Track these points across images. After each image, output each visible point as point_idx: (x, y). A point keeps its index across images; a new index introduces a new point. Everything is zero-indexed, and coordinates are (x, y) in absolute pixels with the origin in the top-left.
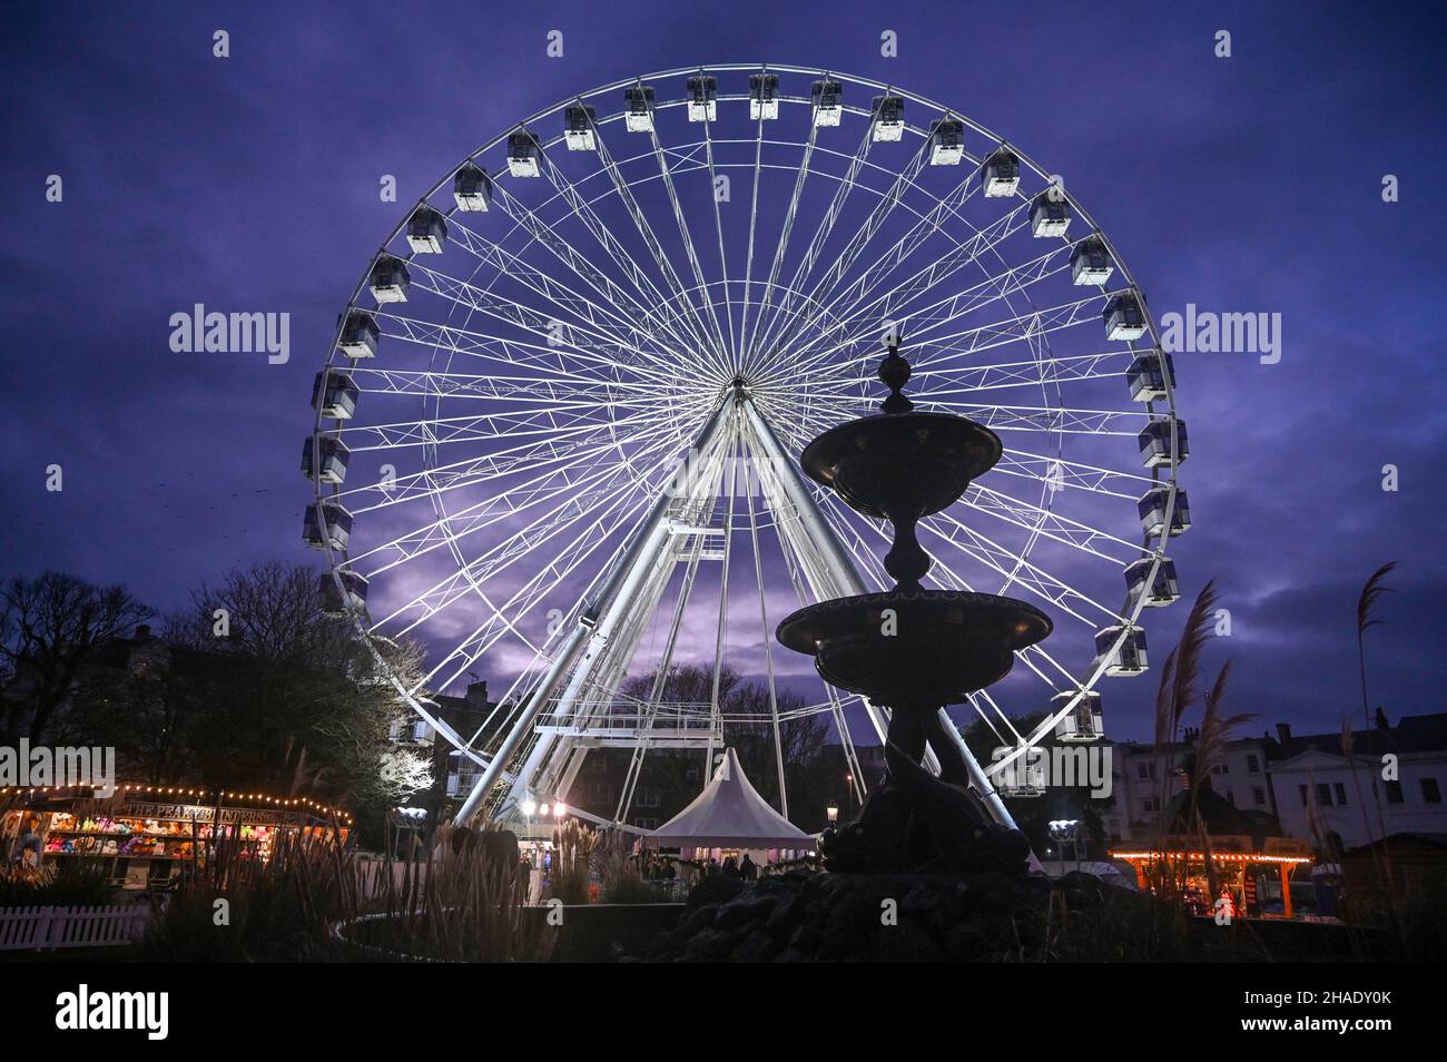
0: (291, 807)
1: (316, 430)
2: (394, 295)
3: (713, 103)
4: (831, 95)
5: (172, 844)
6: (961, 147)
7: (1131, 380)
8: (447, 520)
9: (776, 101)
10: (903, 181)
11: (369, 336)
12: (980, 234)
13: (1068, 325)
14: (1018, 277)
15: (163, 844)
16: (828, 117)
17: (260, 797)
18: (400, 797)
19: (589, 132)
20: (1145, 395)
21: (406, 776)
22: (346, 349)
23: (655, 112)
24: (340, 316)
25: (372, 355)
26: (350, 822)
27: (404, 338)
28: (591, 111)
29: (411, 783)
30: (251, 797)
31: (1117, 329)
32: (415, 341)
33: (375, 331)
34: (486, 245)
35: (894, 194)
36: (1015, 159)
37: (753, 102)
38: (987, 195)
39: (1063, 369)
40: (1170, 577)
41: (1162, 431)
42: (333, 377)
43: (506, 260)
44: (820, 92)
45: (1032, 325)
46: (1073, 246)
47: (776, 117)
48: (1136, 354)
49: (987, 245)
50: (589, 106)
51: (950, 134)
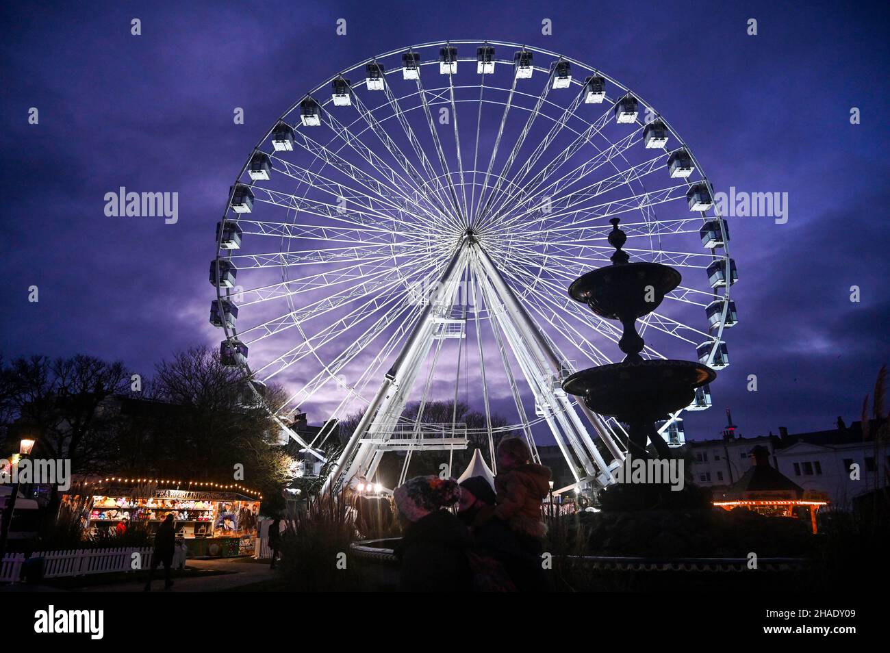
0: (229, 490)
1: (218, 257)
2: (263, 176)
3: (455, 63)
4: (526, 60)
5: (160, 512)
6: (604, 93)
7: (703, 234)
8: (295, 312)
9: (493, 63)
10: (568, 113)
11: (248, 200)
12: (614, 146)
13: (664, 201)
14: (637, 171)
15: (154, 513)
16: (524, 73)
17: (212, 484)
18: (286, 483)
19: (381, 79)
20: (711, 244)
21: (288, 470)
22: (234, 207)
23: (420, 67)
24: (231, 188)
25: (249, 211)
26: (261, 498)
27: (268, 202)
28: (380, 66)
29: (291, 474)
30: (207, 484)
31: (696, 205)
32: (274, 203)
33: (251, 197)
34: (317, 147)
35: (562, 120)
36: (635, 101)
37: (480, 63)
38: (618, 122)
39: (663, 227)
40: (724, 353)
41: (721, 266)
42: (227, 225)
43: (329, 156)
44: (519, 58)
45: (643, 201)
46: (669, 154)
47: (493, 72)
48: (706, 220)
49: (617, 152)
50: (380, 63)
51: (597, 86)
